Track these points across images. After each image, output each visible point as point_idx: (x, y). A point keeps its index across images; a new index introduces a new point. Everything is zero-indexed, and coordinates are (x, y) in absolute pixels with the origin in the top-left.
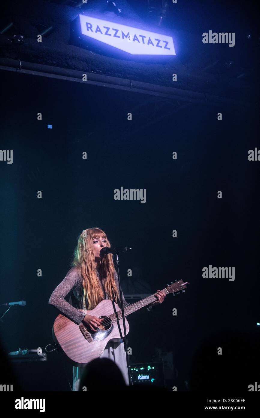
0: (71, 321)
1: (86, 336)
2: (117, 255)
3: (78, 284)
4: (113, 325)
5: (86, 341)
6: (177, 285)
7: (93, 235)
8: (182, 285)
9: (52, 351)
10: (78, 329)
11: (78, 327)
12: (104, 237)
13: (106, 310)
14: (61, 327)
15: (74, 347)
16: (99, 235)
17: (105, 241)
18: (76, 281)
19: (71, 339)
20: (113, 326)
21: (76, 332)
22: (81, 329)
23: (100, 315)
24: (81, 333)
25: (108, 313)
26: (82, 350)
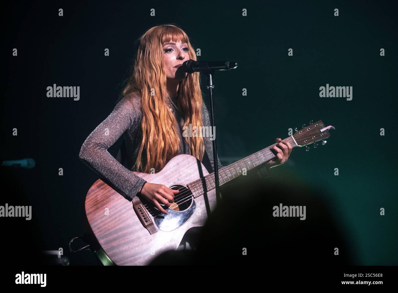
0: (118, 193)
1: (145, 222)
2: (211, 75)
3: (136, 125)
4: (194, 201)
5: (146, 231)
6: (312, 131)
7: (164, 38)
8: (322, 130)
9: (80, 250)
10: (130, 209)
11: (130, 204)
12: (184, 41)
13: (182, 173)
14: (99, 205)
15: (123, 242)
16: (175, 37)
17: (186, 49)
18: (131, 120)
19: (118, 227)
20: (194, 204)
21: (126, 214)
22: (137, 207)
23: (172, 184)
24: (136, 216)
25: (186, 179)
26: (137, 248)
